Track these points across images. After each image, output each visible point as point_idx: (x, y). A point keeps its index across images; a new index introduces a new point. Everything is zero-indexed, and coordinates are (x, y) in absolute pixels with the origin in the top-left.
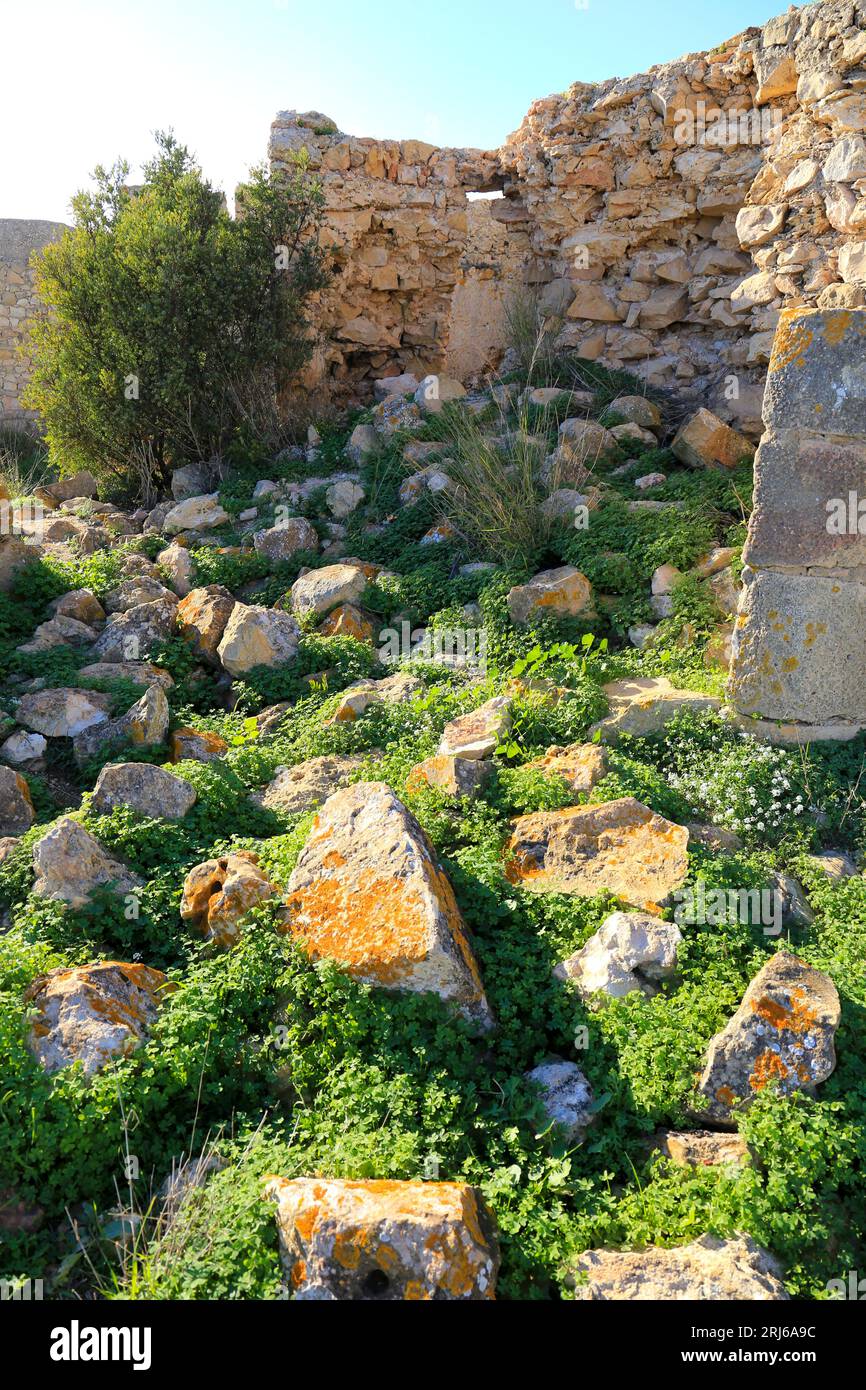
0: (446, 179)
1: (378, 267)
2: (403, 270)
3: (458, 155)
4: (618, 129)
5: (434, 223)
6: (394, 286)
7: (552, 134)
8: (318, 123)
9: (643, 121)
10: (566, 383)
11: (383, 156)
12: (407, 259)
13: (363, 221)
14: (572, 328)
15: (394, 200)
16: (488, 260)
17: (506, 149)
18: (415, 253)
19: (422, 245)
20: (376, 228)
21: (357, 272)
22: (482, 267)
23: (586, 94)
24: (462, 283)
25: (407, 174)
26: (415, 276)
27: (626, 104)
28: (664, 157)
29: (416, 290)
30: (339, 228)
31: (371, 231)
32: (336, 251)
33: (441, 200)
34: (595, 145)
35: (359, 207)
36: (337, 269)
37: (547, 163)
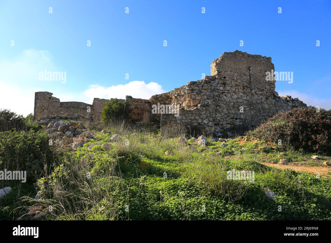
0: (143, 102)
1: (136, 111)
2: (138, 111)
3: (145, 100)
4: (160, 99)
5: (142, 107)
6: (138, 113)
7: (154, 99)
8: (130, 97)
9: (162, 98)
10: (155, 122)
11: (137, 100)
12: (139, 110)
13: (135, 106)
14: (156, 117)
15: (138, 104)
16: (149, 110)
17: (149, 100)
18: (140, 110)
19: (140, 109)
20: (136, 107)
21: (134, 111)
22: (148, 111)
23: (157, 95)
24: (145, 113)
25: (139, 102)
26: (140, 112)
27: (160, 97)
28: (164, 101)
29: (139, 113)
30: (133, 107)
31: (135, 107)
32: (132, 109)
33: (143, 104)
34: (158, 100)
35: (134, 105)
36: (132, 111)
37: (153, 101)
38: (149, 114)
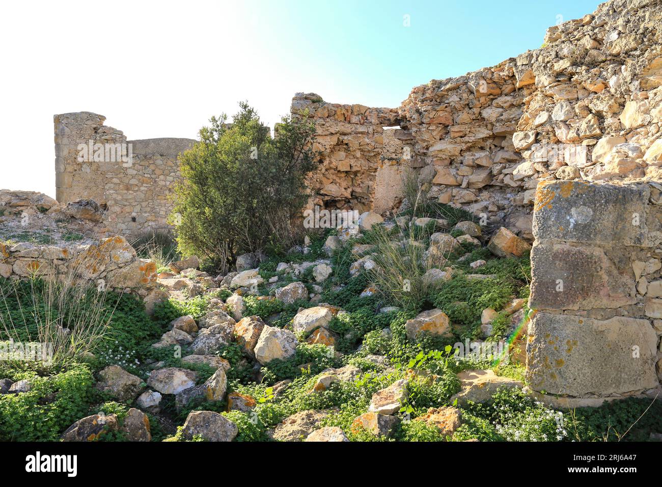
0: (373, 121)
1: (341, 161)
2: (353, 162)
3: (379, 111)
4: (453, 99)
5: (367, 140)
6: (348, 169)
7: (423, 101)
8: (314, 98)
9: (465, 96)
10: (433, 215)
11: (344, 111)
12: (354, 157)
13: (334, 140)
14: (435, 189)
15: (349, 131)
16: (394, 156)
17: (401, 108)
18: (358, 154)
19: (362, 150)
20: (340, 143)
21: (330, 163)
22: (391, 159)
23: (437, 84)
24: (381, 167)
25: (354, 119)
26: (357, 165)
27: (456, 89)
28: (476, 110)
29: (358, 171)
30: (323, 143)
31: (338, 144)
32: (321, 153)
33: (371, 130)
34: (443, 106)
35: (332, 134)
36: (321, 162)
37: (420, 114)
38: (395, 167)
